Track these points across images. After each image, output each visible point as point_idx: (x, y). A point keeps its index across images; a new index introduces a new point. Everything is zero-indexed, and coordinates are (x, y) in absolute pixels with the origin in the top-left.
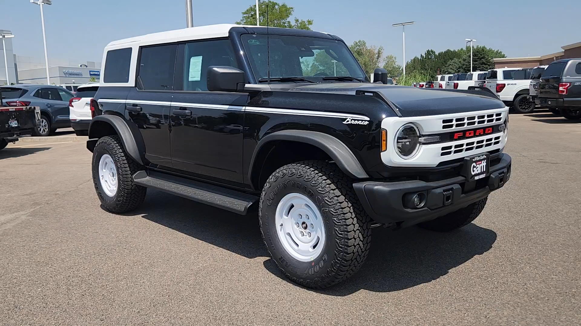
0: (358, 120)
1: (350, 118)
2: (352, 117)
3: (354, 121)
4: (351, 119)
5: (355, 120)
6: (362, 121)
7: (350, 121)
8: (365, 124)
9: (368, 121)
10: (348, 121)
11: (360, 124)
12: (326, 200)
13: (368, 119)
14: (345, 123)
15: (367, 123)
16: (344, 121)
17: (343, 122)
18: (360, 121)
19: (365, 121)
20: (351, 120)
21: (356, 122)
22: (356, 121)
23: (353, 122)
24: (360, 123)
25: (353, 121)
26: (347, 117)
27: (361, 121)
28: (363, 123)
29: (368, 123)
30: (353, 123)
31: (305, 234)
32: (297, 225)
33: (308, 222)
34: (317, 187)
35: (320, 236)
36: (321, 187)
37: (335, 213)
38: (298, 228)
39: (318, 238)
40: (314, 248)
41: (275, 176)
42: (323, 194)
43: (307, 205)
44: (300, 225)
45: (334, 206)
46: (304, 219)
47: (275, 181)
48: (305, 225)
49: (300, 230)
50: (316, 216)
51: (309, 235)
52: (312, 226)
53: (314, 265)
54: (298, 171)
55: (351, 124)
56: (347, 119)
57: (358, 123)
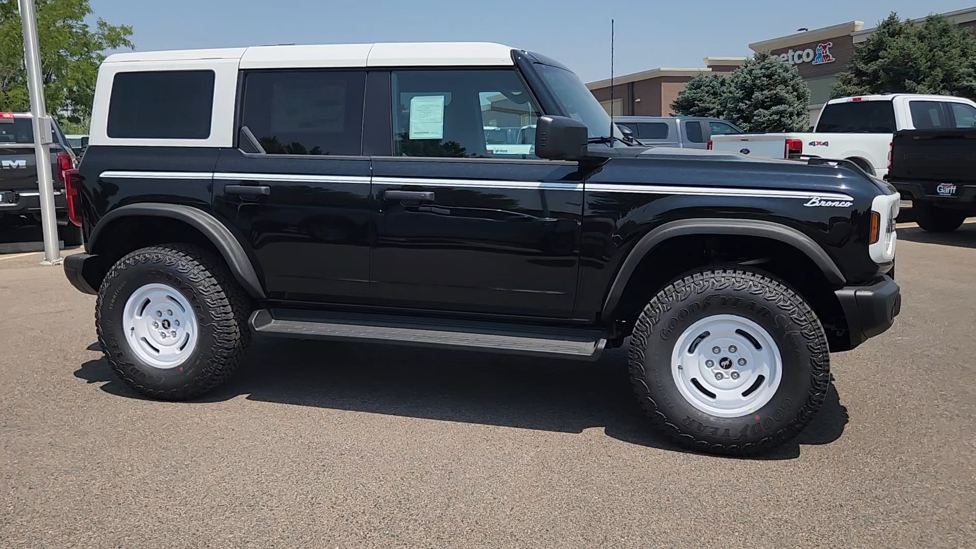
0: (833, 201)
1: (817, 199)
2: (821, 197)
3: (825, 202)
4: (819, 199)
5: (827, 201)
6: (841, 201)
7: (818, 202)
8: (845, 206)
9: (851, 202)
10: (814, 203)
11: (836, 206)
12: (795, 319)
13: (852, 199)
14: (808, 205)
15: (849, 204)
16: (806, 203)
17: (805, 205)
18: (836, 203)
19: (846, 201)
20: (820, 201)
21: (830, 204)
22: (830, 202)
23: (823, 204)
24: (836, 204)
25: (822, 202)
26: (810, 196)
27: (838, 203)
28: (843, 204)
29: (852, 204)
30: (823, 205)
31: (727, 376)
32: (710, 363)
33: (734, 357)
34: (777, 300)
35: (766, 374)
36: (784, 300)
37: (810, 336)
38: (710, 369)
39: (761, 379)
40: (745, 394)
41: (679, 291)
42: (790, 310)
43: (739, 332)
44: (716, 364)
45: (808, 326)
46: (725, 353)
47: (682, 299)
48: (727, 363)
49: (716, 371)
50: (758, 346)
51: (736, 375)
52: (743, 362)
53: (760, 419)
54: (733, 279)
55: (821, 206)
56: (811, 199)
57: (833, 204)
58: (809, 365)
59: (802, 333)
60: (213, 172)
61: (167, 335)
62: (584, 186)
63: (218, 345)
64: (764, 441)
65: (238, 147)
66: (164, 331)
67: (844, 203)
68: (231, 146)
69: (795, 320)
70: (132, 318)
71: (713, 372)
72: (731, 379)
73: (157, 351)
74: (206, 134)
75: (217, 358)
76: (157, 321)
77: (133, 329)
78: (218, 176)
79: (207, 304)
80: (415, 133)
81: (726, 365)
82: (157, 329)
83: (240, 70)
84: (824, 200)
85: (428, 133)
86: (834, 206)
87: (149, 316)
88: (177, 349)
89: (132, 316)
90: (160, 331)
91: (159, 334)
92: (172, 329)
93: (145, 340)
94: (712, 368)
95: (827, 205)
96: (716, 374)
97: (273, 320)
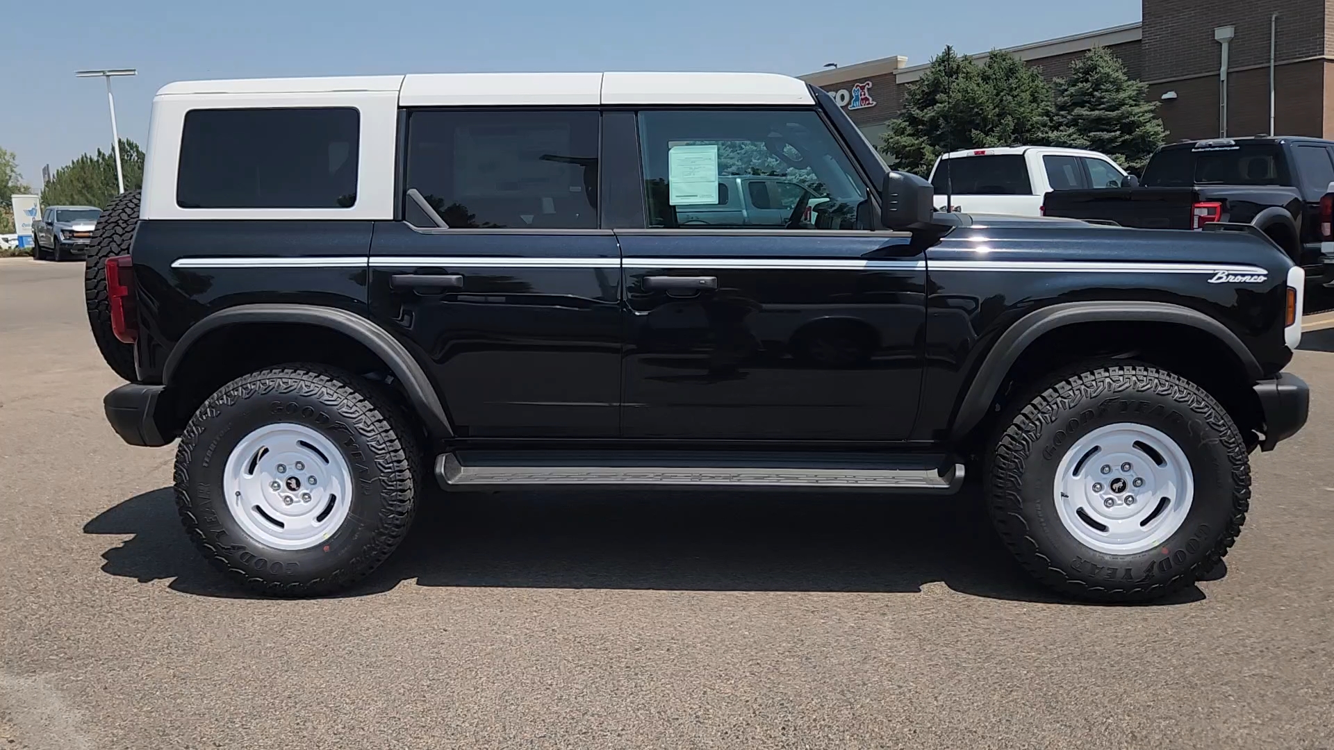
0: (1243, 275)
1: (1224, 273)
2: (1228, 270)
3: (1233, 277)
4: (1227, 273)
5: (1236, 275)
6: (1252, 275)
7: (1225, 277)
8: (1258, 281)
9: (1264, 275)
10: (1220, 278)
11: (1247, 281)
12: (1213, 423)
13: (1265, 272)
14: (1213, 281)
15: (1263, 279)
16: (1211, 279)
17: (1209, 281)
18: (1246, 277)
19: (1259, 275)
20: (1228, 276)
21: (1239, 279)
22: (1239, 277)
23: (1231, 279)
24: (1247, 279)
25: (1230, 277)
26: (1214, 270)
27: (1249, 277)
28: (1255, 279)
29: (1266, 278)
30: (1231, 281)
31: (1119, 502)
32: (1097, 487)
33: (1128, 477)
34: (1190, 402)
35: (1171, 494)
36: (1197, 401)
37: (1231, 444)
38: (1098, 494)
39: (1164, 502)
40: (1143, 523)
41: (1066, 396)
42: (1205, 413)
43: (1138, 444)
44: (1107, 487)
45: (1227, 433)
46: (1117, 474)
47: (1071, 406)
48: (1120, 484)
49: (1106, 497)
50: (1159, 460)
51: (1129, 500)
52: (1139, 482)
53: (1170, 552)
54: (1134, 378)
55: (1228, 282)
56: (1216, 274)
57: (1244, 279)
58: (1230, 480)
59: (1221, 440)
60: (369, 256)
61: (295, 499)
62: (926, 264)
63: (389, 509)
64: (1175, 580)
65: (404, 218)
66: (290, 493)
67: (1256, 277)
68: (392, 218)
69: (1213, 426)
70: (236, 478)
71: (1102, 497)
72: (1125, 505)
73: (281, 525)
74: (349, 201)
75: (386, 528)
76: (277, 480)
77: (238, 494)
78: (376, 261)
79: (372, 450)
80: (677, 196)
81: (1119, 488)
82: (276, 493)
83: (399, 107)
84: (1233, 275)
85: (696, 196)
86: (1245, 282)
87: (263, 473)
88: (313, 519)
89: (236, 473)
90: (283, 494)
91: (281, 499)
92: (302, 491)
93: (258, 509)
94: (1101, 492)
95: (1236, 280)
96: (1106, 501)
97: (462, 468)
